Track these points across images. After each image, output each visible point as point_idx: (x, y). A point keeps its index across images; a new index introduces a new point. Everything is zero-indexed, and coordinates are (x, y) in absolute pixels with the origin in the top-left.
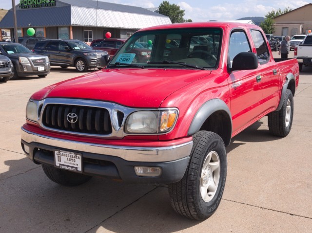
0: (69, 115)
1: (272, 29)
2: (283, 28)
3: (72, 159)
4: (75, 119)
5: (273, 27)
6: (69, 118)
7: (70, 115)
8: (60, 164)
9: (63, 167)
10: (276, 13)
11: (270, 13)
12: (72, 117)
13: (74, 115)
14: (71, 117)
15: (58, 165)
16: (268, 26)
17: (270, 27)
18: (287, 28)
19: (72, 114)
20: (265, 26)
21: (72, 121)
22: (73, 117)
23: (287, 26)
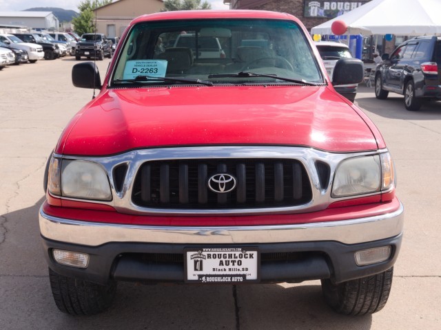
0: (212, 178)
1: (93, 26)
2: (108, 25)
3: (233, 262)
4: (230, 185)
5: (94, 23)
6: (215, 185)
7: (217, 178)
8: (200, 276)
9: (209, 279)
10: (91, 3)
11: (84, 2)
12: (222, 182)
13: (227, 178)
14: (220, 182)
15: (196, 278)
16: (86, 22)
17: (90, 24)
18: (113, 25)
19: (222, 176)
20: (82, 21)
21: (222, 190)
22: (225, 181)
23: (114, 23)
